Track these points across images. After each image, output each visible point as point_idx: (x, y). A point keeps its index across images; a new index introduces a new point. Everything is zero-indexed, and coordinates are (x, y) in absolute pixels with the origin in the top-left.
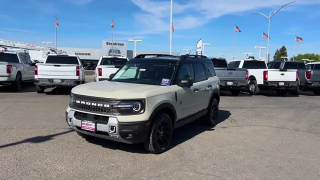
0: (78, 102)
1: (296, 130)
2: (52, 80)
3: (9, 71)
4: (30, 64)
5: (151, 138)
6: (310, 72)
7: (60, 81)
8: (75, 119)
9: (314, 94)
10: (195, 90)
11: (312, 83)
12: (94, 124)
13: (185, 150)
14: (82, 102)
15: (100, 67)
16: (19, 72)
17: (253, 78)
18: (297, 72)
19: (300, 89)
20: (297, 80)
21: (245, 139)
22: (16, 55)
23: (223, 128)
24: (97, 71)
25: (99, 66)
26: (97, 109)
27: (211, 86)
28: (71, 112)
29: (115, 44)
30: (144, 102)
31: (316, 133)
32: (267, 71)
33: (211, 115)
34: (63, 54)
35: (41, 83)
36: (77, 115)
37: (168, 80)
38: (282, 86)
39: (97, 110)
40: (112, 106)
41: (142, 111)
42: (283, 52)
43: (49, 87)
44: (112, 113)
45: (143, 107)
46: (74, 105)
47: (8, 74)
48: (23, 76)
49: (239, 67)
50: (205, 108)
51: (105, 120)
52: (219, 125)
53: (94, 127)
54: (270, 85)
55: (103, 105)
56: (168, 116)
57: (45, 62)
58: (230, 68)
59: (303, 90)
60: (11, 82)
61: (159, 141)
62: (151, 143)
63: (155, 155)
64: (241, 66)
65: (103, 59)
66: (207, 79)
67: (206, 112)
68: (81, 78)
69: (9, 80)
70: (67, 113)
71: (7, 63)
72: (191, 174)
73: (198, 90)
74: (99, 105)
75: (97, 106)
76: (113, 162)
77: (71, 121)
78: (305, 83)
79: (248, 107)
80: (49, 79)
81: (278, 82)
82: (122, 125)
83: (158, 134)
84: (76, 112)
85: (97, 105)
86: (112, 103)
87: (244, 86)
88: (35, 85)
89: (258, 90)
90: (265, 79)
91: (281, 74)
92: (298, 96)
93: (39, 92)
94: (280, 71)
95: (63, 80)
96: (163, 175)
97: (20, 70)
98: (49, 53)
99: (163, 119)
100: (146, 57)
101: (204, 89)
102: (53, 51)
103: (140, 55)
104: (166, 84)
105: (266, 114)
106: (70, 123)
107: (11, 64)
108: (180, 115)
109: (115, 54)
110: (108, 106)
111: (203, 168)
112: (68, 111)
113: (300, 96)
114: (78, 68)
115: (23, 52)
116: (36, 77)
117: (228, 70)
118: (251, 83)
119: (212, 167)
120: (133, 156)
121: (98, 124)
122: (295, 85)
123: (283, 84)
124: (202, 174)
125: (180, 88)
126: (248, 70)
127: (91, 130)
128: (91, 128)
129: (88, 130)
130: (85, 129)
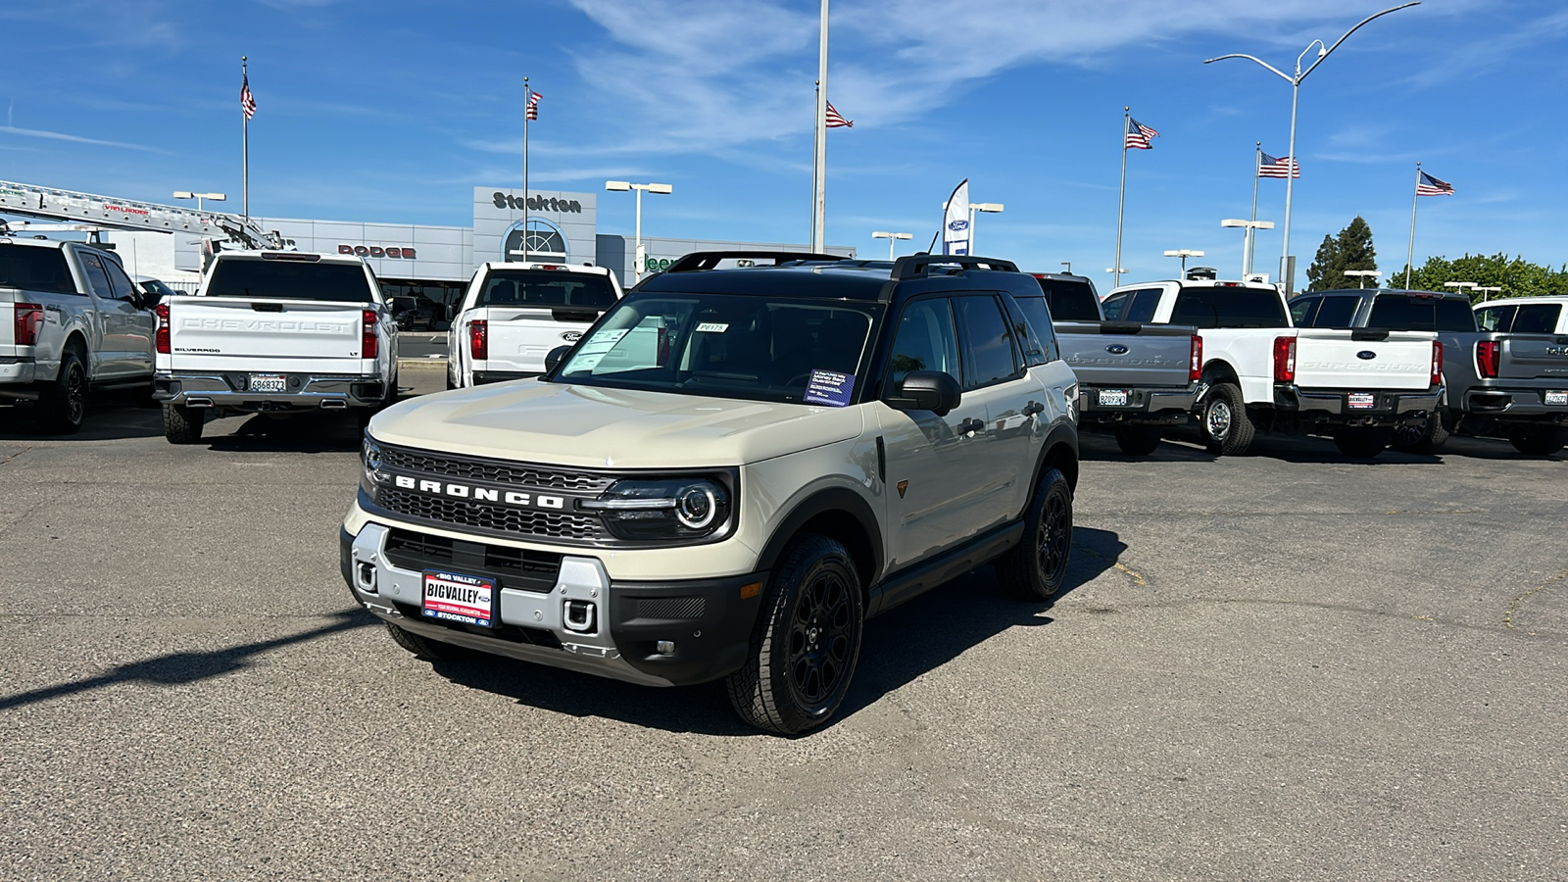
0: (405, 482)
1: (1446, 621)
2: (245, 376)
3: (25, 333)
4: (127, 299)
5: (764, 658)
6: (1498, 342)
7: (281, 384)
8: (390, 567)
9: (1511, 448)
10: (965, 427)
11: (1508, 399)
12: (486, 592)
13: (926, 717)
14: (424, 486)
15: (481, 314)
16: (77, 339)
17: (1221, 374)
18: (1435, 344)
19: (1448, 425)
20: (1435, 381)
21: (1208, 665)
22: (57, 253)
23: (1092, 611)
24: (460, 334)
25: (470, 311)
26: (498, 517)
27: (1039, 409)
28: (369, 532)
29: (538, 204)
30: (731, 485)
31: (1543, 636)
32: (1293, 340)
33: (1038, 548)
34: (288, 249)
35: (187, 393)
36: (398, 544)
37: (838, 379)
38: (1362, 413)
39: (500, 524)
40: (578, 503)
41: (723, 530)
42: (1355, 245)
43: (226, 410)
44: (577, 536)
45: (729, 509)
46: (386, 500)
47: (21, 350)
48: (93, 357)
49: (1155, 320)
50: (1011, 517)
51: (542, 572)
52: (1071, 597)
53: (487, 606)
54: (1304, 404)
55: (533, 500)
56: (841, 552)
57: (204, 289)
58: (1111, 324)
59: (1462, 433)
60: (37, 385)
61: (800, 670)
62: (766, 684)
63: (784, 741)
64: (1163, 313)
65: (492, 274)
66: (1019, 374)
67: (1014, 535)
68: (385, 367)
69: (29, 378)
70: (347, 540)
71: (15, 295)
72: (965, 832)
73: (978, 426)
74: (510, 498)
75: (502, 503)
76: (582, 777)
77: (367, 577)
78: (1474, 398)
79: (1208, 510)
80: (226, 375)
81: (1344, 393)
82: (626, 597)
83: (799, 640)
84: (394, 531)
85: (502, 496)
86: (575, 489)
87: (1180, 411)
88: (157, 404)
89: (1247, 429)
90: (1282, 375)
91: (1361, 355)
92: (1438, 461)
93: (176, 438)
94: (1354, 338)
95: (296, 380)
96: (829, 837)
97: (78, 326)
98: (216, 246)
99: (821, 566)
100: (725, 265)
101: (993, 426)
102: (238, 235)
103: (695, 258)
104: (832, 396)
105: (1299, 548)
106: (363, 587)
107: (36, 298)
108: (899, 548)
109: (535, 253)
110: (558, 503)
111: (1023, 806)
112: (352, 527)
113: (1444, 458)
114: (369, 318)
115: (89, 239)
116: (162, 362)
117: (1104, 331)
118: (1214, 397)
119: (1066, 797)
120: (677, 748)
121: (504, 591)
122: (1426, 405)
123: (1368, 401)
124: (1022, 830)
125: (899, 416)
126: (1199, 334)
127: (473, 621)
128: (472, 612)
129: (458, 618)
130: (440, 615)
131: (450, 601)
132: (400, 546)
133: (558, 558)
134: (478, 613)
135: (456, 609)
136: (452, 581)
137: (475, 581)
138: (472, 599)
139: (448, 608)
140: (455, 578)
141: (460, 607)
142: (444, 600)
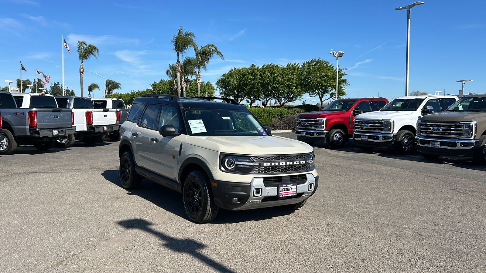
0: (267, 164)
8: (266, 188)
12: (294, 187)
14: (273, 164)
44: (308, 169)
51: (303, 179)
53: (295, 190)
74: (295, 163)
75: (293, 165)
77: (258, 192)
84: (265, 178)
85: (293, 163)
106: (257, 195)
110: (304, 162)
121: (297, 185)
126: (72, 111)
127: (292, 195)
128: (290, 193)
129: (288, 195)
130: (284, 196)
131: (285, 192)
132: (268, 182)
133: (305, 175)
134: (292, 193)
135: (286, 193)
136: (286, 186)
137: (292, 185)
138: (290, 190)
139: (284, 194)
140: (287, 185)
141: (287, 192)
142: (284, 192)
